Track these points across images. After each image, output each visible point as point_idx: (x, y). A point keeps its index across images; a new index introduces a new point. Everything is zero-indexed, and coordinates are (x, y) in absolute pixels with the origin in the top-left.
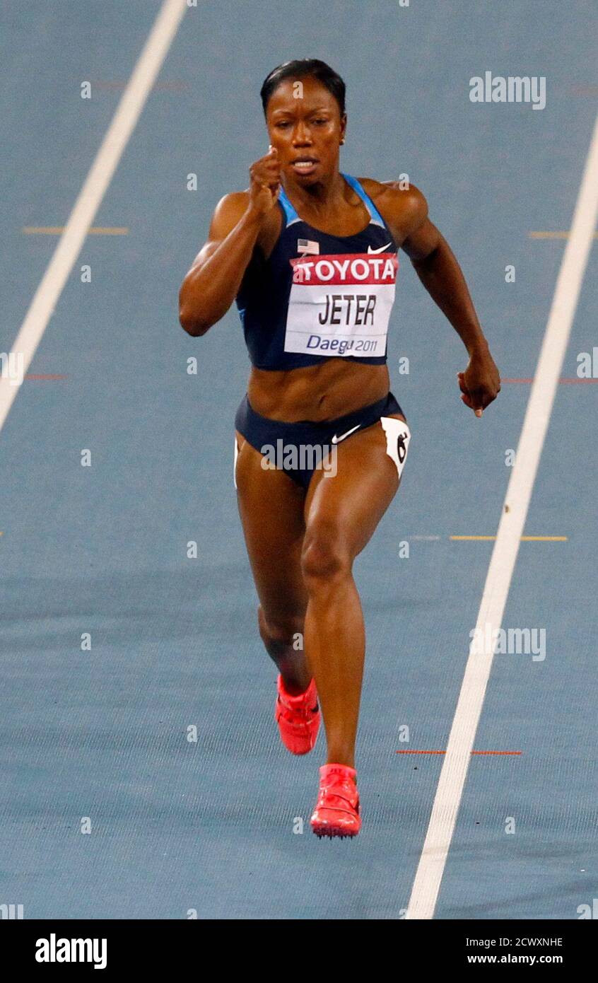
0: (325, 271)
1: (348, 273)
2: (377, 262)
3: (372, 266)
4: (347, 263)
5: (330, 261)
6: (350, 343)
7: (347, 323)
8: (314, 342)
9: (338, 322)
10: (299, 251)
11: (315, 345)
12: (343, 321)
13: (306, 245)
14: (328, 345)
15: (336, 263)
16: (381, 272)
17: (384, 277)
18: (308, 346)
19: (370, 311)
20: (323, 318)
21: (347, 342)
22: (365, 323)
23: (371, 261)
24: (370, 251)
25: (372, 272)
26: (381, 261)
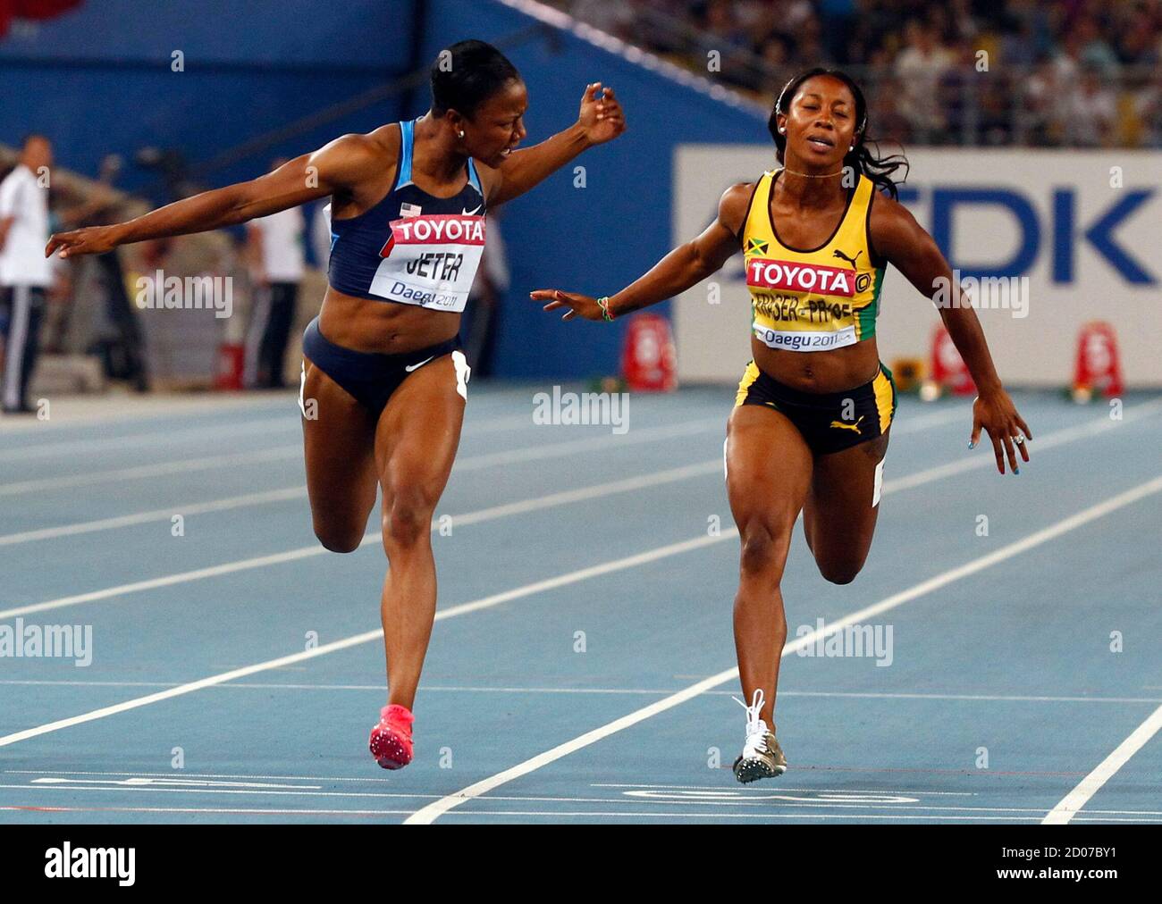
0: (423, 232)
1: (443, 233)
2: (468, 223)
3: (464, 227)
4: (442, 223)
5: (428, 221)
6: (433, 295)
7: (433, 277)
8: (399, 288)
9: (425, 275)
10: (401, 214)
11: (399, 292)
12: (430, 274)
13: (409, 209)
14: (411, 294)
15: (433, 223)
16: (471, 233)
17: (473, 238)
18: (392, 292)
19: (455, 268)
20: (411, 267)
21: (430, 295)
22: (448, 279)
23: (464, 222)
24: (464, 213)
25: (464, 233)
26: (471, 223)
